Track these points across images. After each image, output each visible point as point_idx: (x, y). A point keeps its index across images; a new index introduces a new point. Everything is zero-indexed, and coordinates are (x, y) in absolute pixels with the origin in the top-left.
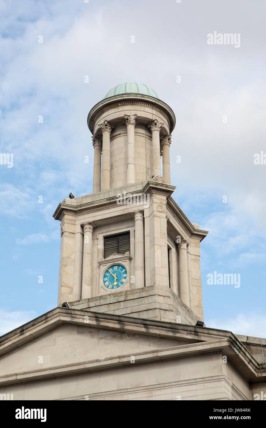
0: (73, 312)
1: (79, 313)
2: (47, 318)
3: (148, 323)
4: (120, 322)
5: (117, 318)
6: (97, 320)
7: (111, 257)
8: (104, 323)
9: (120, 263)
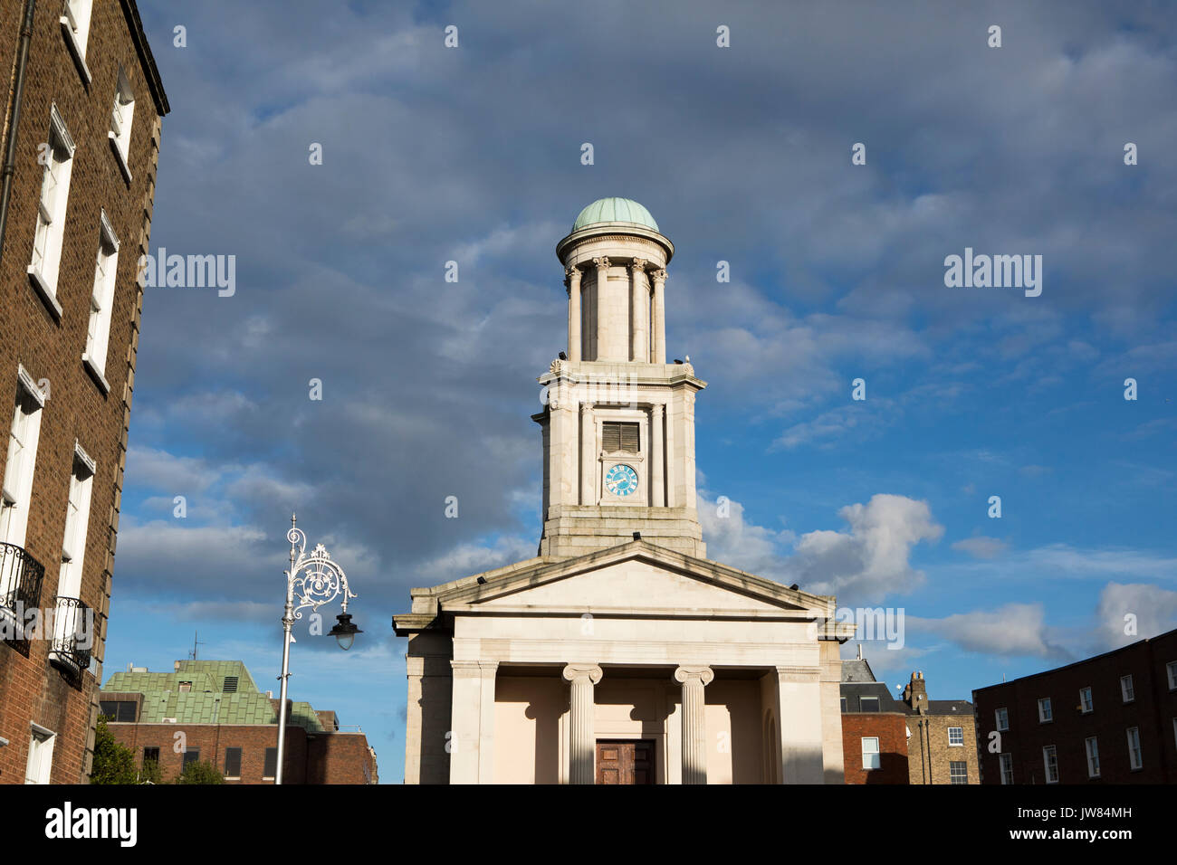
0: (658, 550)
1: (665, 552)
2: (624, 550)
3: (748, 579)
4: (714, 571)
5: (713, 567)
6: (686, 565)
7: (618, 454)
8: (694, 569)
9: (630, 463)
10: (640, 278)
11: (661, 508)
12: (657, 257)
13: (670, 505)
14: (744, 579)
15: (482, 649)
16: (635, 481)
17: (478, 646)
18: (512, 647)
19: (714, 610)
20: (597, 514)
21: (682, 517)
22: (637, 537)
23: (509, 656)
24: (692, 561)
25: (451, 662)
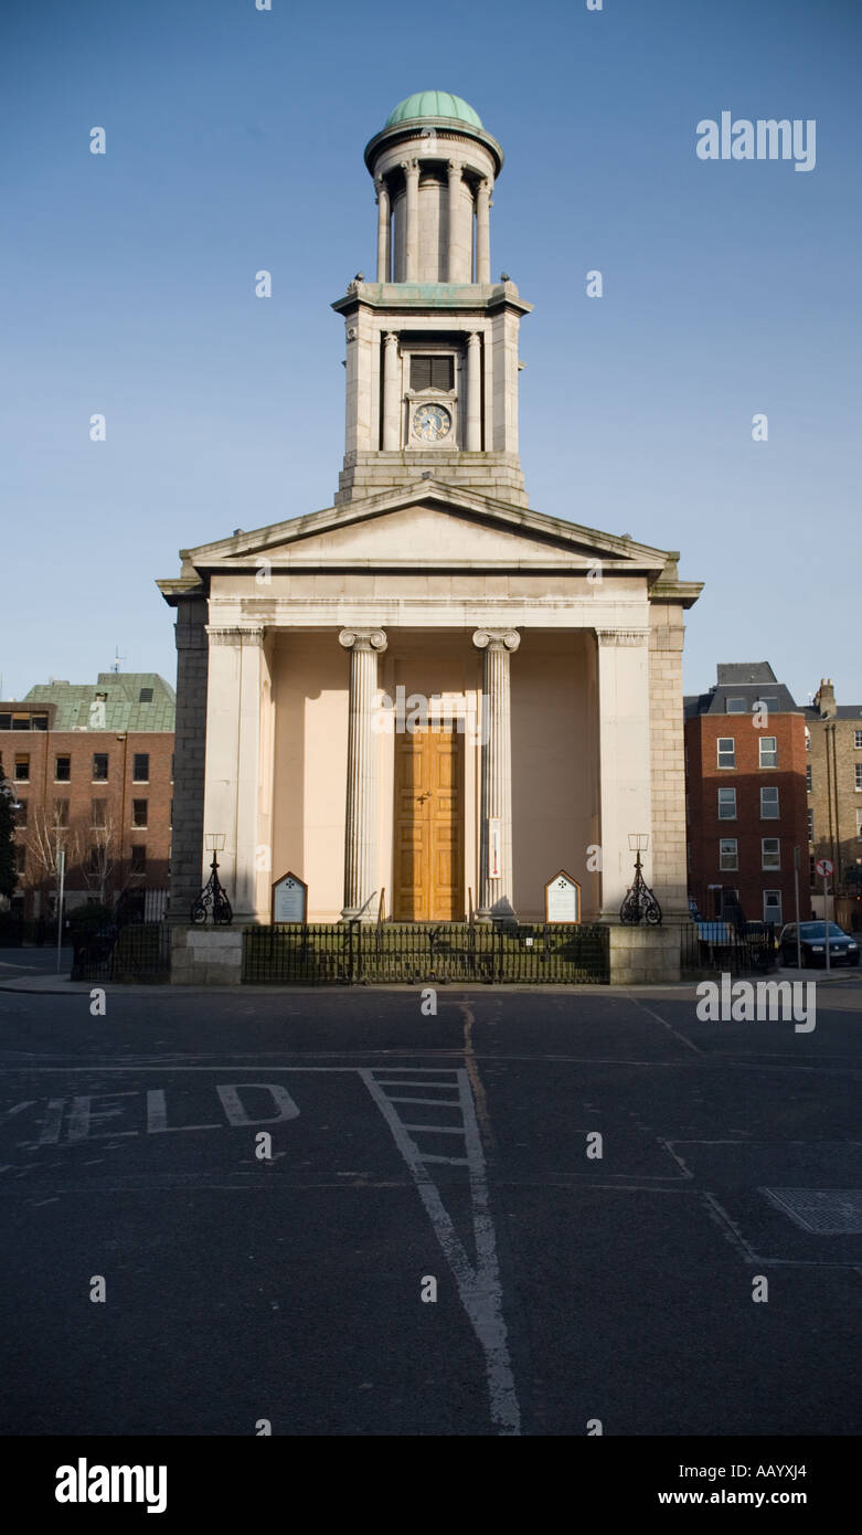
2: (411, 490)
7: (426, 392)
8: (499, 514)
9: (440, 403)
10: (459, 188)
11: (477, 453)
12: (483, 163)
13: (486, 450)
14: (556, 523)
15: (243, 611)
16: (448, 424)
17: (239, 608)
18: (278, 609)
19: (520, 562)
20: (399, 462)
21: (499, 462)
22: (425, 477)
23: (274, 620)
24: (495, 503)
25: (206, 627)
